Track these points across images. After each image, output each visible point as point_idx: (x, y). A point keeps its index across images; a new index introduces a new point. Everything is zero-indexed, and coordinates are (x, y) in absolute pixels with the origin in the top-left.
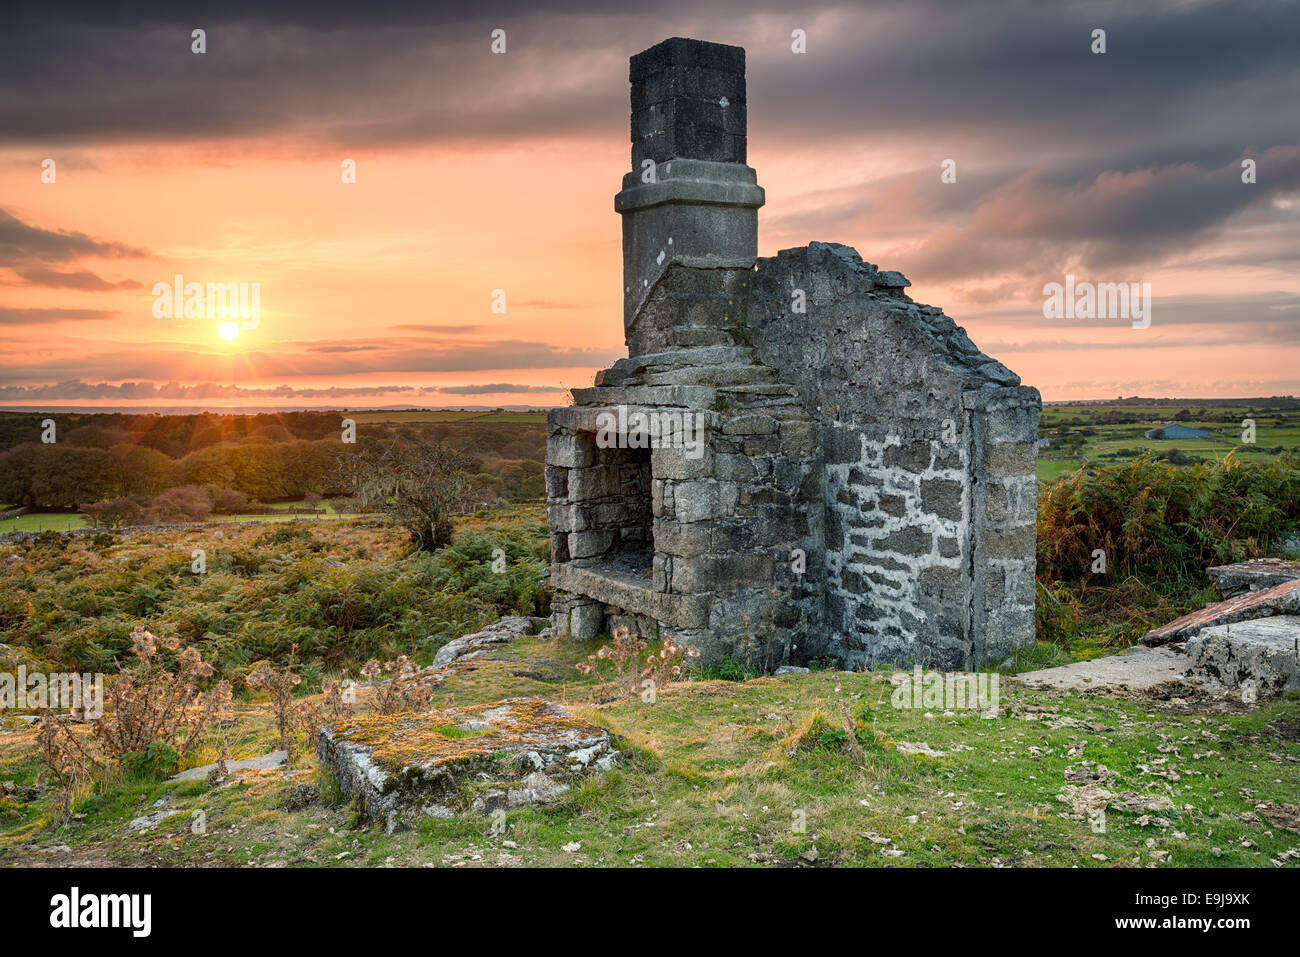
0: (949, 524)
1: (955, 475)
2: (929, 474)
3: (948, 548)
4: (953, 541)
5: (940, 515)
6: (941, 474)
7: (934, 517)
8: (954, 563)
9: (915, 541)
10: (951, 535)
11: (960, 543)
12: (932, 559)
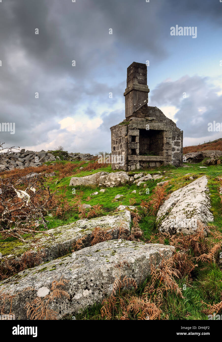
0: (178, 147)
1: (179, 141)
2: (175, 141)
3: (178, 150)
4: (179, 149)
5: (177, 146)
6: (177, 141)
7: (176, 146)
8: (179, 152)
9: (174, 149)
10: (178, 148)
11: (180, 149)
12: (176, 151)
